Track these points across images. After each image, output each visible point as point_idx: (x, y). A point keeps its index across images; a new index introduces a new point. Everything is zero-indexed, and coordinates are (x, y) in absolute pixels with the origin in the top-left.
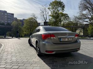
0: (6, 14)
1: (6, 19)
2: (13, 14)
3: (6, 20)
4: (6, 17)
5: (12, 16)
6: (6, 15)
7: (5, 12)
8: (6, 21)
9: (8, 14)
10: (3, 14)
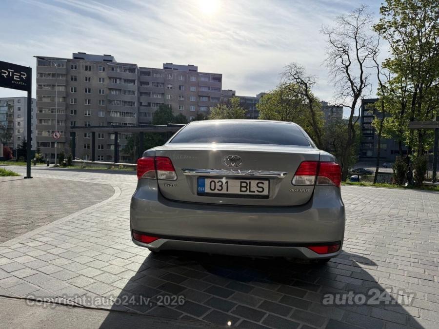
0: (193, 79)
1: (193, 99)
2: (218, 78)
3: (192, 104)
4: (193, 89)
5: (217, 82)
6: (193, 84)
7: (192, 70)
8: (193, 109)
9: (202, 79)
10: (182, 78)
